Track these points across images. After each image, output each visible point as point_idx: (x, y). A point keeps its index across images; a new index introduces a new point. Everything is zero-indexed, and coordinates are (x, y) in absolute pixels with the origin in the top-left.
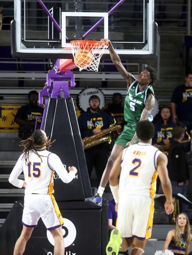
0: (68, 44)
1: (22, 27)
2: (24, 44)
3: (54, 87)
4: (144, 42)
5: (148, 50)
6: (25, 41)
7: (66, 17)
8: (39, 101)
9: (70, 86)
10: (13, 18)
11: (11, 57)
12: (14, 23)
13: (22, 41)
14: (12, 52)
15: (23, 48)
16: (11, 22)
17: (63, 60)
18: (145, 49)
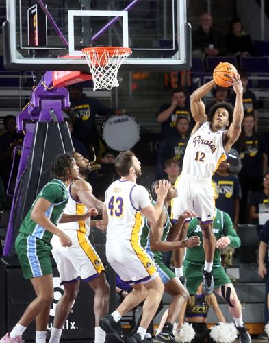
0: (78, 52)
1: (18, 30)
2: (20, 52)
3: (43, 108)
4: (174, 49)
5: (179, 59)
6: (21, 48)
7: (74, 17)
8: (18, 126)
9: (63, 106)
10: (5, 19)
11: (3, 69)
12: (8, 25)
13: (18, 48)
14: (5, 63)
15: (19, 58)
16: (4, 24)
17: (62, 72)
18: (175, 58)
